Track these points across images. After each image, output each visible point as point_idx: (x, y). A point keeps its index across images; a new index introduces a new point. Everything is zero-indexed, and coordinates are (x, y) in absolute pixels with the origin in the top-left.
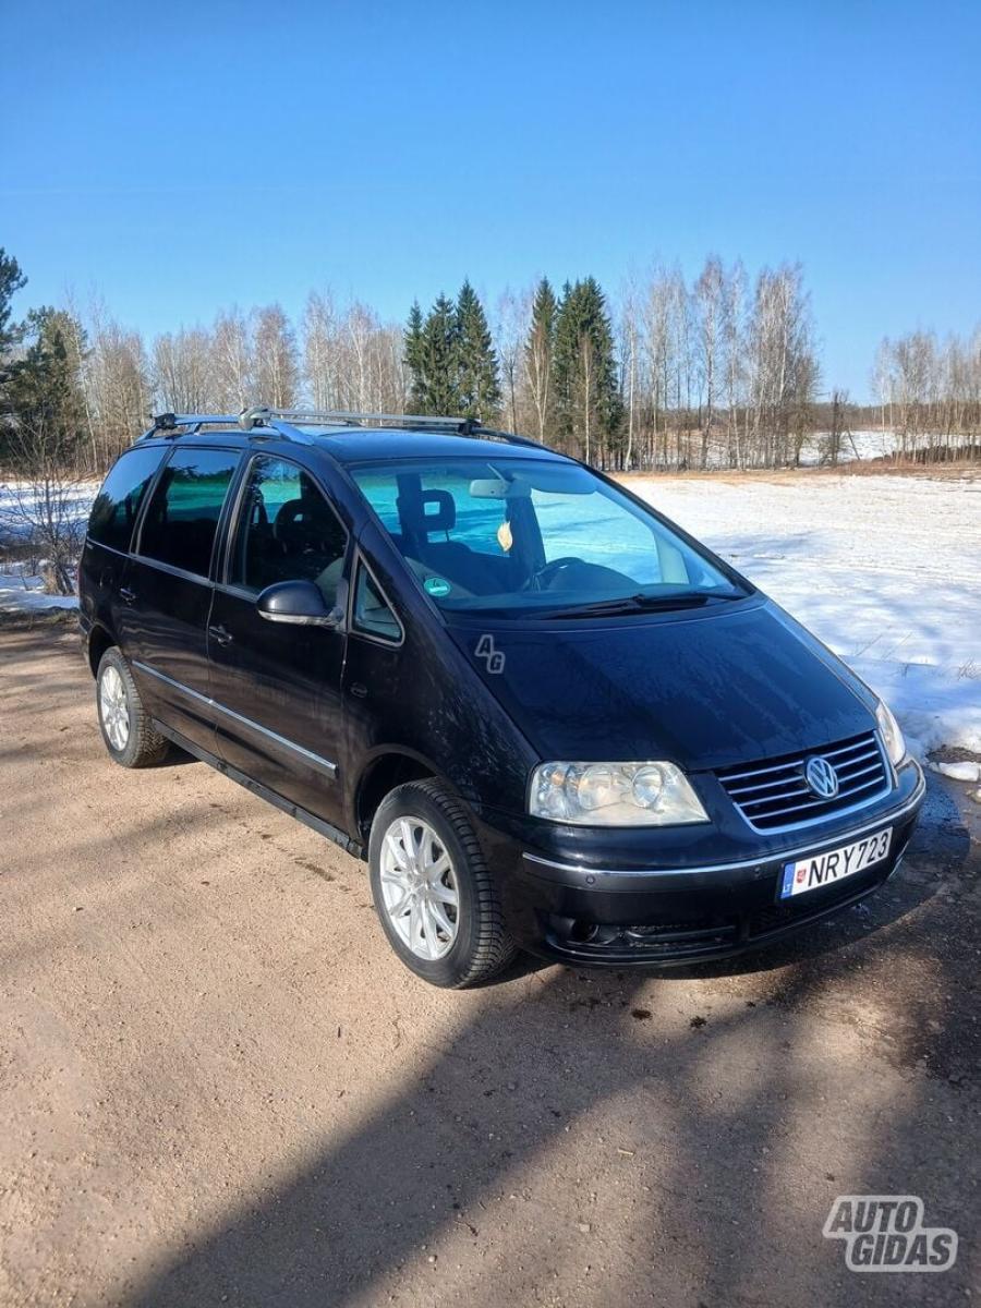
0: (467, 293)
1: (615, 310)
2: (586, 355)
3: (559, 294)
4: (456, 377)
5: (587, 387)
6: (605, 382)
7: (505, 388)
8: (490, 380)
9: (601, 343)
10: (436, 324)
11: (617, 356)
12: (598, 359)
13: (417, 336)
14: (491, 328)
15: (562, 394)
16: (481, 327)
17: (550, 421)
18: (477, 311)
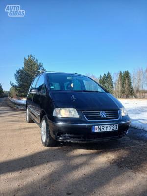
0: (109, 73)
1: (131, 75)
2: (127, 81)
3: (123, 73)
4: (107, 85)
5: (127, 86)
6: (130, 85)
7: (114, 86)
8: (112, 85)
9: (129, 80)
10: (104, 77)
11: (132, 81)
12: (129, 82)
13: (101, 79)
14: (112, 78)
15: (123, 87)
16: (111, 78)
17: (121, 91)
18: (110, 76)
